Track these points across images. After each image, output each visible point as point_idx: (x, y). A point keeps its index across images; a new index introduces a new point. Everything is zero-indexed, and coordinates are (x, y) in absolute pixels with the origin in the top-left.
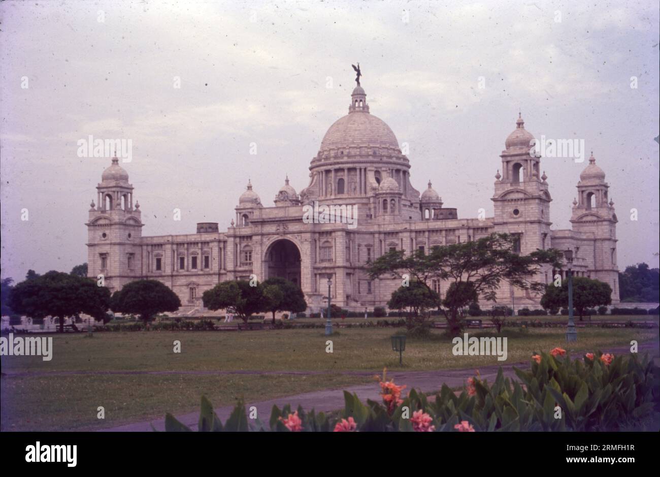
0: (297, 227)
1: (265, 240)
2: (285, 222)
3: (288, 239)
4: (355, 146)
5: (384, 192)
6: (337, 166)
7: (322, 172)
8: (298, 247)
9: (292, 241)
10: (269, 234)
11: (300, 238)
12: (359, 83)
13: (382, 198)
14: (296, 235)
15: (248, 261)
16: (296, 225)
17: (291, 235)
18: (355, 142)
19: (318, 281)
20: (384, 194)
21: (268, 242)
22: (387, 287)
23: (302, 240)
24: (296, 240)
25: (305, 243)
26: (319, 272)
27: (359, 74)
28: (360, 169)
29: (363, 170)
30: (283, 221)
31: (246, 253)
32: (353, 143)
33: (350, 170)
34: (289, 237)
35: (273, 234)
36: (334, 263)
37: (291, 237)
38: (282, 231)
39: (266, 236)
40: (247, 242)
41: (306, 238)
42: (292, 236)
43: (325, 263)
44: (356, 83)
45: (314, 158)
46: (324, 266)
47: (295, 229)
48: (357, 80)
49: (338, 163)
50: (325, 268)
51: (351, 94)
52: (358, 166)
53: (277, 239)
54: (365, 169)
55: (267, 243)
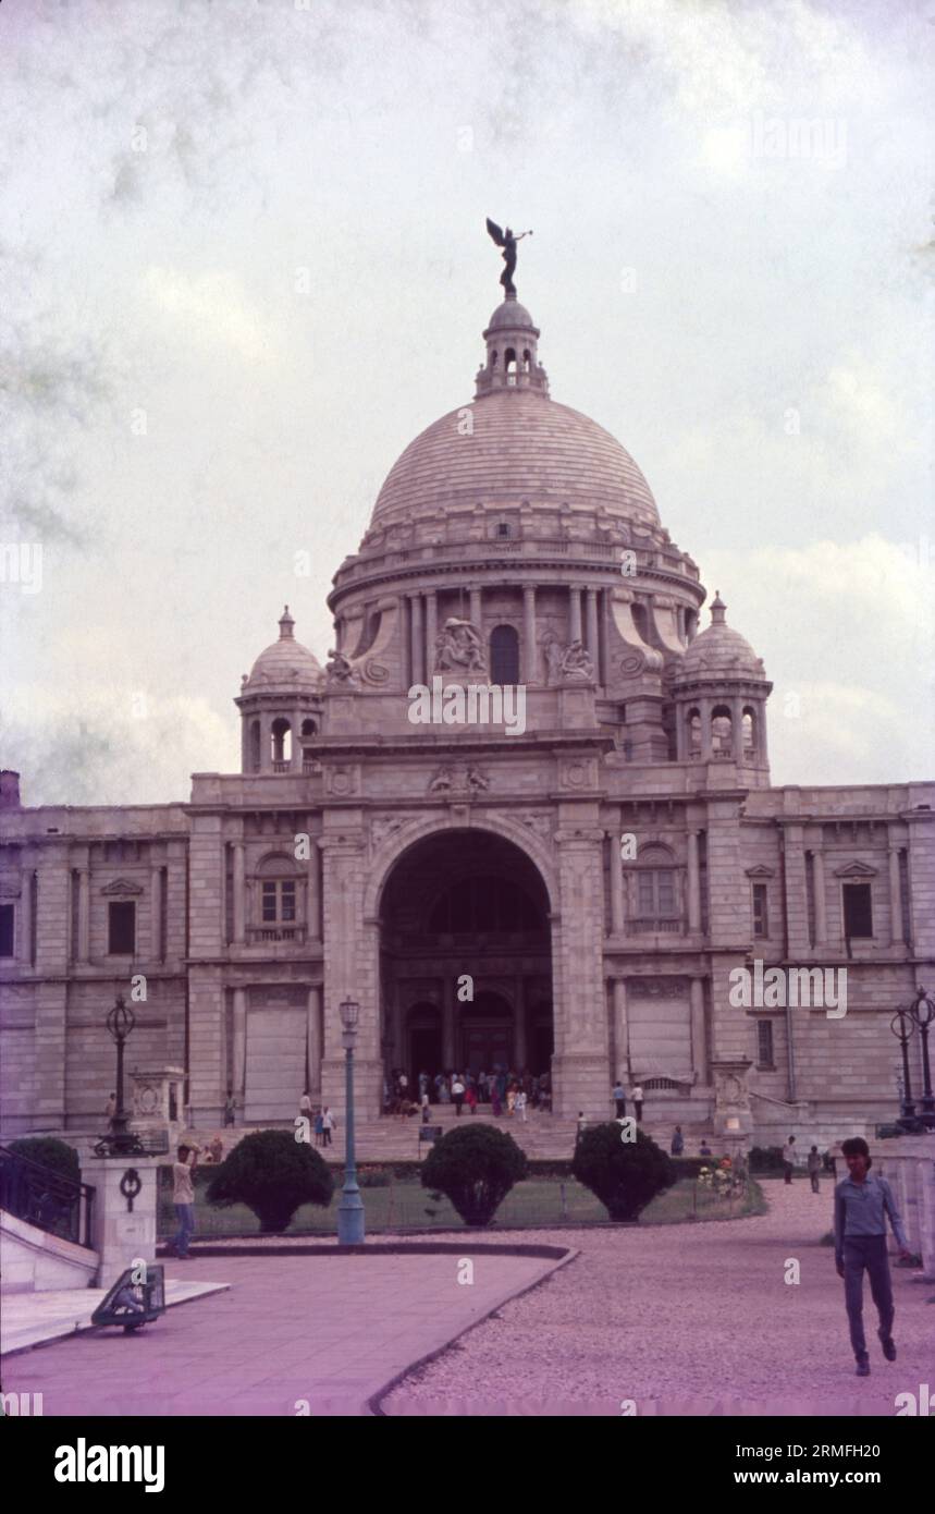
0: (532, 777)
1: (379, 830)
2: (476, 755)
3: (489, 827)
4: (555, 506)
5: (720, 675)
6: (494, 578)
7: (423, 600)
8: (538, 862)
9: (507, 835)
10: (399, 806)
11: (546, 827)
12: (510, 290)
13: (709, 698)
14: (527, 811)
15: (279, 923)
16: (528, 771)
17: (504, 811)
18: (550, 491)
19: (624, 1012)
20: (721, 683)
21: (391, 841)
22: (842, 1043)
23: (559, 836)
24: (522, 832)
25: (573, 846)
26: (629, 971)
27: (510, 257)
28: (584, 594)
29: (593, 598)
30: (471, 749)
31: (269, 887)
32: (545, 496)
33: (543, 592)
34: (494, 821)
35: (419, 806)
36: (697, 935)
37: (501, 820)
38: (460, 792)
39: (383, 814)
40: (277, 838)
41: (580, 825)
42: (506, 817)
43: (653, 934)
44: (502, 289)
45: (349, 557)
46: (651, 945)
47: (523, 785)
48: (506, 279)
49: (502, 565)
50: (658, 955)
51: (486, 326)
52: (574, 579)
53: (434, 828)
54: (600, 594)
55: (390, 844)
